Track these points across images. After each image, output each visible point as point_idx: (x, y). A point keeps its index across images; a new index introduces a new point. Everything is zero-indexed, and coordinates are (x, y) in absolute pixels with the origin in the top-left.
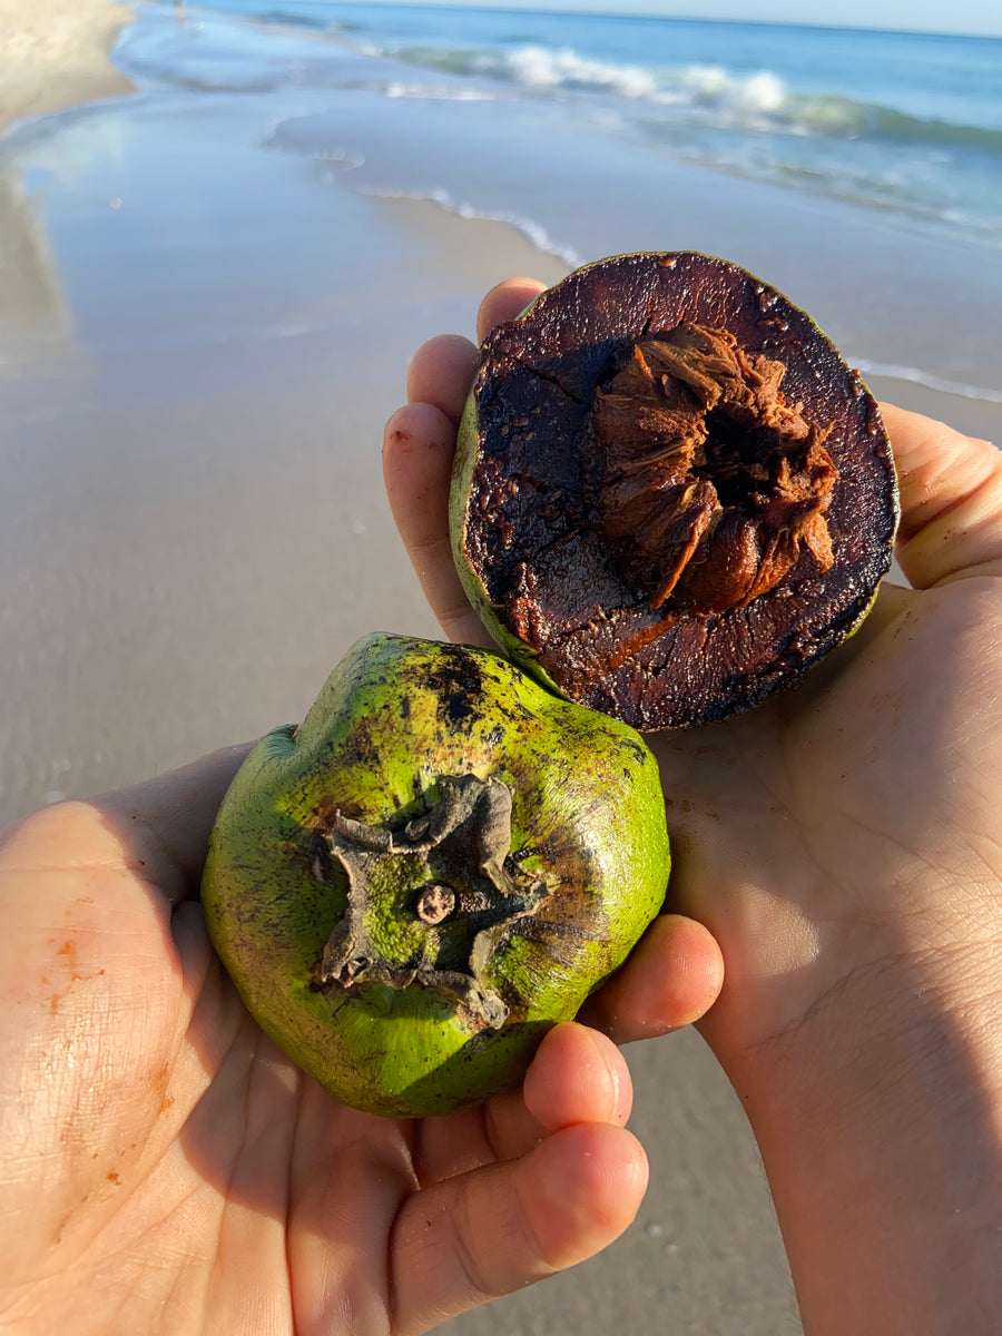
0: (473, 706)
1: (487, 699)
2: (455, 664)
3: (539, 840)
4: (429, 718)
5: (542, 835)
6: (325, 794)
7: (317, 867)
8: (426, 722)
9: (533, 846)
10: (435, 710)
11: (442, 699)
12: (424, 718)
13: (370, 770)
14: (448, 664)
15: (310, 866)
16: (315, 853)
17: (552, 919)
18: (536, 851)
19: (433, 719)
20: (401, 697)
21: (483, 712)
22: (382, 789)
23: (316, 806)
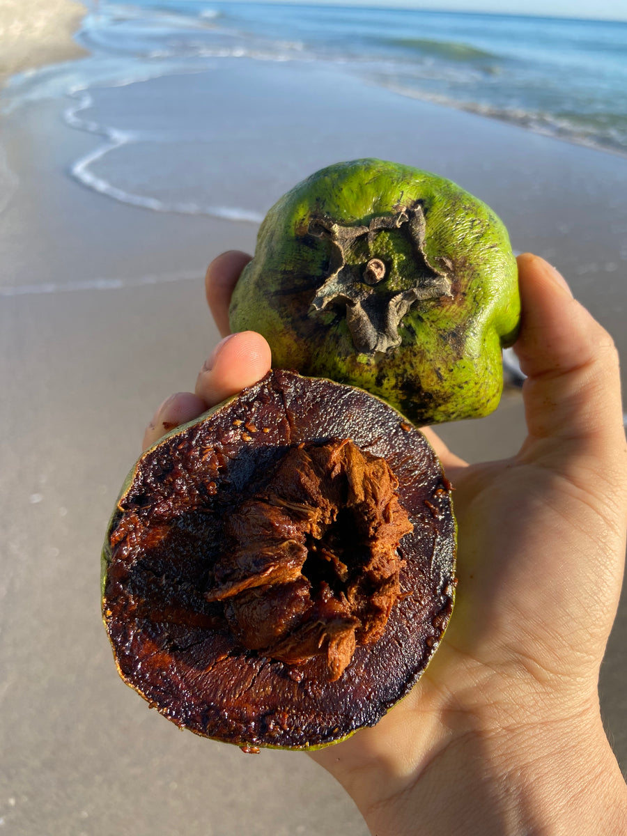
0: (401, 392)
1: (395, 400)
2: (422, 413)
3: (331, 333)
4: (423, 374)
5: (331, 336)
6: (464, 306)
7: (449, 264)
8: (423, 372)
9: (332, 328)
10: (422, 381)
11: (420, 388)
12: (426, 373)
13: (444, 330)
14: (426, 412)
15: (453, 262)
16: (454, 271)
17: (304, 293)
18: (330, 326)
19: (421, 374)
20: (445, 380)
21: (394, 391)
22: (433, 322)
23: (466, 297)
